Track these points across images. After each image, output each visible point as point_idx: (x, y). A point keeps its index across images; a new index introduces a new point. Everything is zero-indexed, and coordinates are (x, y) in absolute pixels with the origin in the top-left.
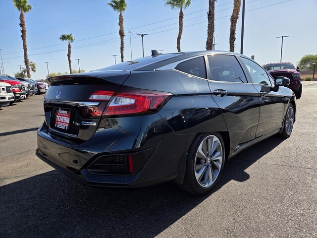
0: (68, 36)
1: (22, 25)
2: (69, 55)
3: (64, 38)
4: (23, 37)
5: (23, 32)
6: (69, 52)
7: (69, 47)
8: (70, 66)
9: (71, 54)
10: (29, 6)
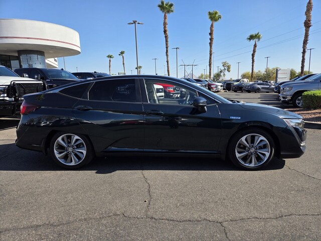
0: (256, 36)
1: (211, 34)
2: (253, 55)
3: (251, 38)
4: (211, 44)
5: (211, 39)
6: (254, 51)
7: (255, 46)
8: (253, 66)
9: (256, 53)
10: (219, 16)
